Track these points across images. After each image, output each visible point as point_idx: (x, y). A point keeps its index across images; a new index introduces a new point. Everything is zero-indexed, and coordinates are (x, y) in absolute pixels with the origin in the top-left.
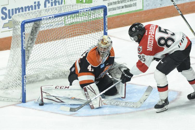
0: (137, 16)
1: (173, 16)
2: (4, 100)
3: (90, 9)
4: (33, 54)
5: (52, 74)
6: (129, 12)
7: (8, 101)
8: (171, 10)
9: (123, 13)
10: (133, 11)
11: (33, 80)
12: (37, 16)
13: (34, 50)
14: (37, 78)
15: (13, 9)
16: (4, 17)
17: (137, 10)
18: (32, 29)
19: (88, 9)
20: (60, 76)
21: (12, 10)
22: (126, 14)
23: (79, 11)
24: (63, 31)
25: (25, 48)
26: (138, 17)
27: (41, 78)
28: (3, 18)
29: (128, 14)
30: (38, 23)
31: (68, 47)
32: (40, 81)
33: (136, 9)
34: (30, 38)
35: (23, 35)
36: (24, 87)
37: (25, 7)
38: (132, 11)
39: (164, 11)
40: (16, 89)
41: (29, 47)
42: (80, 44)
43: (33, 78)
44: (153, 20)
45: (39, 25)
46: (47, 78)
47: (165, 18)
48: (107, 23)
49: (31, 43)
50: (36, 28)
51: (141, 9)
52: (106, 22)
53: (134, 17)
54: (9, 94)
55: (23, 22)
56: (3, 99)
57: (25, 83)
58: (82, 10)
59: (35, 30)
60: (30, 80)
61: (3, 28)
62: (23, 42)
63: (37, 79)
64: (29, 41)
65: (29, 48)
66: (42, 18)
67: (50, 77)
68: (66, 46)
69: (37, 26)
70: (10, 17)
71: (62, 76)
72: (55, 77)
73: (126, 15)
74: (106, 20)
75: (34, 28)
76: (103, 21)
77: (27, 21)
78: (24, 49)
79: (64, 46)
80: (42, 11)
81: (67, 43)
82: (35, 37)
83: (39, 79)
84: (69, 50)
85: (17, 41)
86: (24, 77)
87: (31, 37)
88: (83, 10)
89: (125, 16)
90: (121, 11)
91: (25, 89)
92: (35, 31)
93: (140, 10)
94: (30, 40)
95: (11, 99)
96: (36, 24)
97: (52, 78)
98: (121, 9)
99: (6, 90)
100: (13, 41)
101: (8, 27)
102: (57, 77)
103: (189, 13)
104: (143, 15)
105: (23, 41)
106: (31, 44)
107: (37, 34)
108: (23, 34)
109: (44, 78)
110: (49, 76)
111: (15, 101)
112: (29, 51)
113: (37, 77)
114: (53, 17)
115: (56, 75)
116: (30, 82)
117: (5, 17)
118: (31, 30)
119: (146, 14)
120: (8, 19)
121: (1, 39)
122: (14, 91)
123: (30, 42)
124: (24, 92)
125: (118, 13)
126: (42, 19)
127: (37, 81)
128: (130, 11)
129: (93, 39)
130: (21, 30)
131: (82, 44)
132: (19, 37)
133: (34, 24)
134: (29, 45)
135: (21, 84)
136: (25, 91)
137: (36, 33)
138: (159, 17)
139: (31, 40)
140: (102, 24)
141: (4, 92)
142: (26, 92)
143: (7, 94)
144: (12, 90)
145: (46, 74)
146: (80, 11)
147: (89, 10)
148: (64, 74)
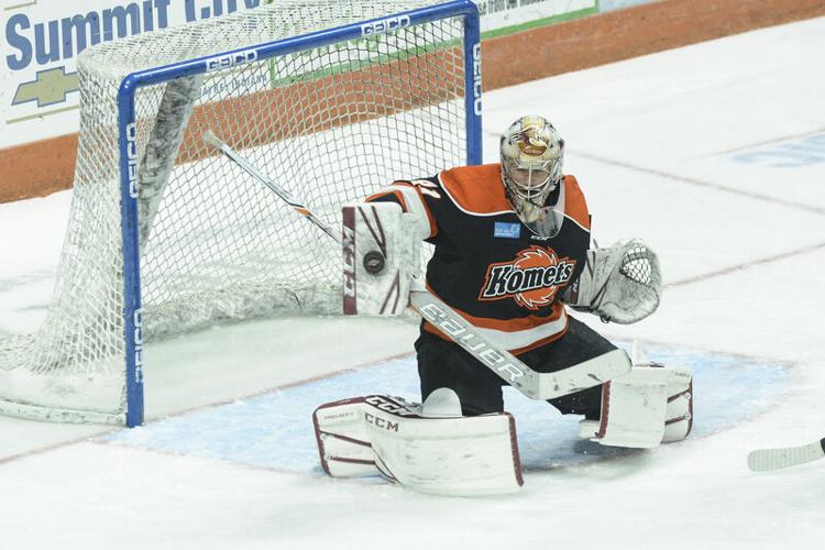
0: (574, 39)
1: (721, 34)
2: (48, 417)
3: (406, 17)
4: (164, 214)
5: (242, 299)
6: (538, 21)
7: (67, 422)
8: (714, 8)
9: (514, 26)
10: (554, 17)
11: (163, 329)
12: (185, 53)
13: (169, 200)
14: (181, 319)
15: (56, 22)
16: (19, 55)
17: (574, 13)
18: (160, 111)
19: (400, 18)
20: (275, 307)
21: (53, 25)
22: (528, 30)
23: (363, 27)
24: (291, 115)
25: (135, 191)
26: (579, 43)
27: (195, 320)
28: (13, 63)
29: (536, 33)
30: (186, 82)
31: (313, 184)
32: (190, 331)
33: (570, 10)
34: (152, 150)
35: (129, 138)
36: (134, 358)
37: (104, 12)
38: (551, 15)
39: (684, 15)
40: (100, 370)
41: (149, 185)
42: (364, 170)
43: (161, 320)
44: (640, 54)
45: (190, 90)
46: (220, 318)
47: (690, 43)
48: (478, 78)
49: (158, 169)
50: (177, 104)
51: (590, 9)
52: (475, 73)
53: (558, 41)
54: (73, 392)
55: (128, 82)
56: (43, 412)
57: (137, 341)
58: (375, 24)
59: (174, 112)
60: (149, 327)
61: (13, 104)
62: (130, 168)
63: (180, 325)
64: (148, 160)
65: (147, 192)
66: (208, 61)
67: (232, 314)
68: (304, 180)
69: (180, 97)
70: (42, 59)
71: (283, 306)
72: (257, 311)
73: (526, 34)
74: (475, 64)
75: (169, 106)
76: (463, 69)
77: (143, 75)
78: (134, 196)
79: (298, 178)
80: (204, 32)
81: (309, 165)
82: (174, 141)
83: (187, 323)
84: (316, 194)
85: (104, 162)
86: (136, 315)
87: (158, 143)
88: (379, 22)
89: (524, 38)
90: (505, 18)
91: (138, 369)
92: (172, 118)
93: (586, 11)
94: (150, 157)
95: (82, 413)
96: (179, 87)
97: (242, 317)
98: (506, 11)
99: (58, 375)
100: (81, 162)
101: (37, 99)
102: (262, 313)
103: (787, 21)
104: (597, 35)
105: (130, 163)
106: (156, 175)
107: (181, 128)
108: (129, 133)
109: (208, 318)
110: (232, 307)
111: (97, 421)
112: (148, 204)
113: (176, 313)
114: (251, 56)
115: (261, 304)
116: (153, 336)
117: (24, 57)
118: (156, 112)
119: (610, 30)
120: (34, 65)
121: (5, 151)
122: (91, 379)
123: (153, 164)
124: (137, 381)
125: (492, 28)
126: (208, 65)
127: (179, 333)
128: (545, 17)
129: (421, 144)
130: (120, 113)
131: (373, 169)
132: (112, 143)
133: (167, 88)
134: (147, 179)
135: (119, 347)
136: (141, 377)
137: (179, 125)
138: (663, 39)
139: (159, 156)
140: (458, 81)
141: (50, 384)
142: (143, 381)
143: (62, 391)
144: (83, 372)
145: (220, 302)
146: (366, 29)
147: (404, 21)
148: (291, 299)
